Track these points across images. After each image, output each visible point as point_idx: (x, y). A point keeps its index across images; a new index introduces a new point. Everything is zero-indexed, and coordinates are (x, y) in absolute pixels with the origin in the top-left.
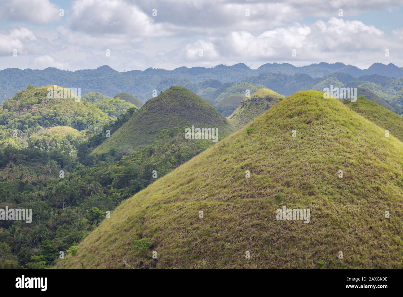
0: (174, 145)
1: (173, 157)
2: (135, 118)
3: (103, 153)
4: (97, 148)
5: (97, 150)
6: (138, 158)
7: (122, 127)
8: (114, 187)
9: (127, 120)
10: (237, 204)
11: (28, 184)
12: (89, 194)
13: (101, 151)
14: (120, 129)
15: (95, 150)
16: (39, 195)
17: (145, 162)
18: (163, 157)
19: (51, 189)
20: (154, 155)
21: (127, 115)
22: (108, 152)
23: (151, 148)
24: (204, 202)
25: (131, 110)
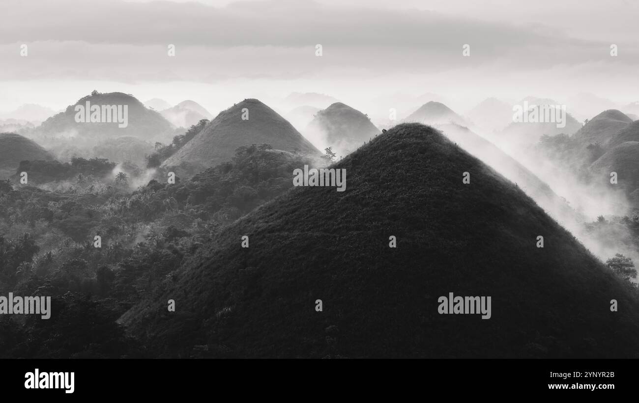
0: (251, 162)
1: (251, 174)
2: (206, 130)
3: (173, 165)
4: (167, 160)
5: (167, 162)
6: (214, 174)
7: (193, 139)
8: (190, 203)
9: (198, 132)
10: (343, 237)
11: (99, 197)
12: (164, 210)
13: (172, 163)
14: (192, 141)
15: (165, 162)
16: (112, 209)
17: (222, 178)
18: (241, 173)
19: (124, 203)
20: (232, 172)
21: (198, 127)
22: (178, 165)
23: (228, 164)
24: (310, 233)
25: (203, 121)
